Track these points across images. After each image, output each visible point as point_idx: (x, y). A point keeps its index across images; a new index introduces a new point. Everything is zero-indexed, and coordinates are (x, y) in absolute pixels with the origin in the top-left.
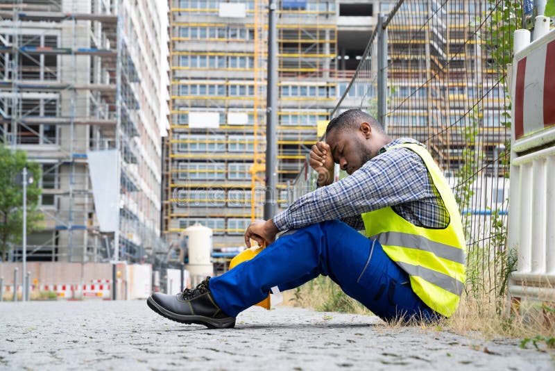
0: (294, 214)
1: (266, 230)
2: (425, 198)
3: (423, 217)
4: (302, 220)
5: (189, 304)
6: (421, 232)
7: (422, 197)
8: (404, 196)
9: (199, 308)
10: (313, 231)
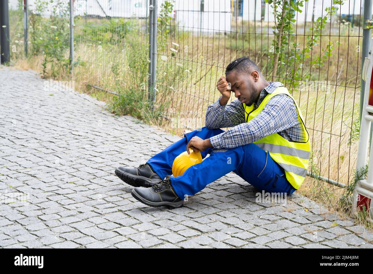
0: (227, 141)
1: (204, 146)
2: (296, 125)
3: (292, 136)
4: (232, 145)
5: (159, 194)
6: (292, 145)
7: (294, 125)
8: (286, 126)
9: (166, 197)
10: (238, 151)
